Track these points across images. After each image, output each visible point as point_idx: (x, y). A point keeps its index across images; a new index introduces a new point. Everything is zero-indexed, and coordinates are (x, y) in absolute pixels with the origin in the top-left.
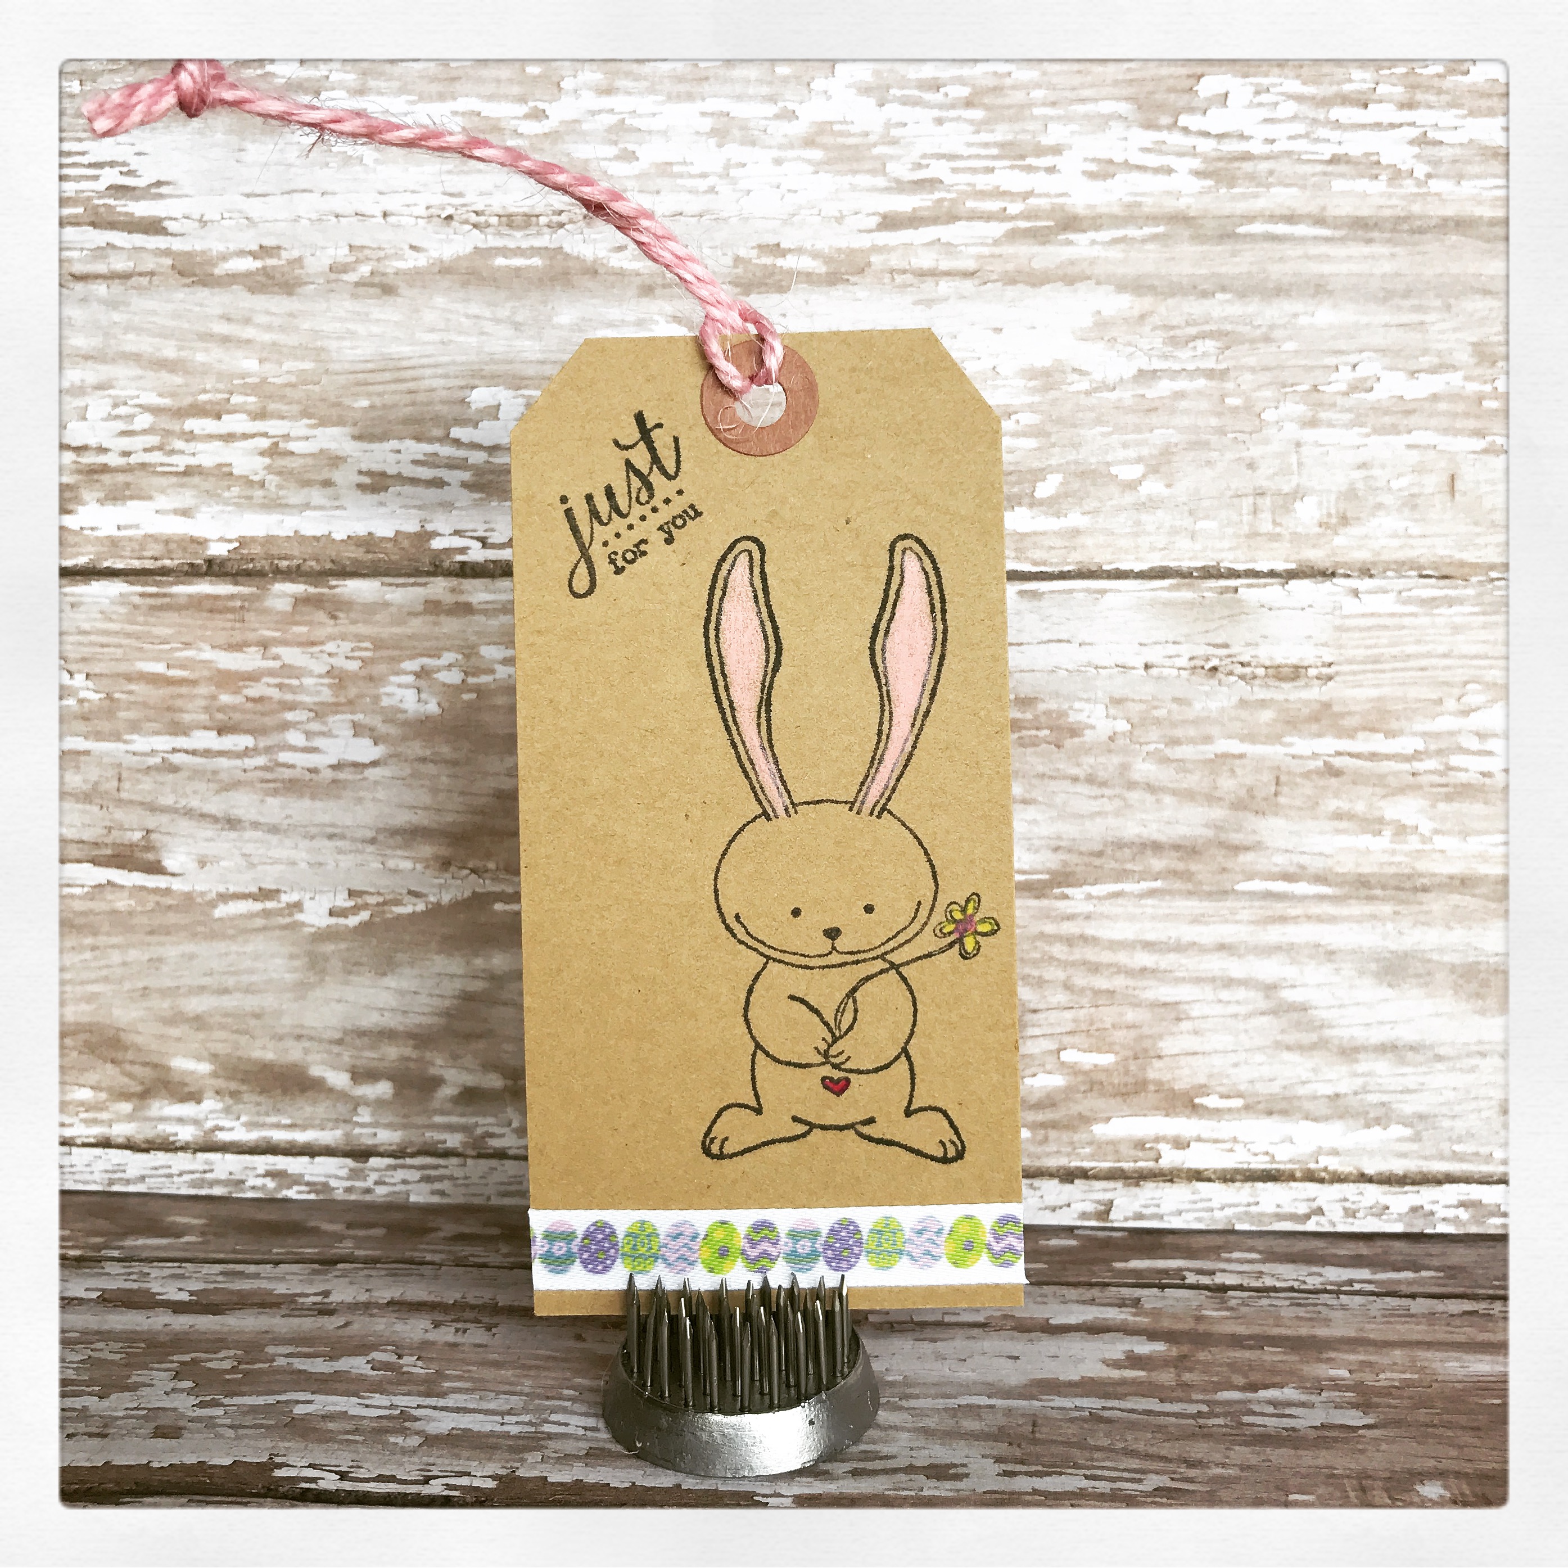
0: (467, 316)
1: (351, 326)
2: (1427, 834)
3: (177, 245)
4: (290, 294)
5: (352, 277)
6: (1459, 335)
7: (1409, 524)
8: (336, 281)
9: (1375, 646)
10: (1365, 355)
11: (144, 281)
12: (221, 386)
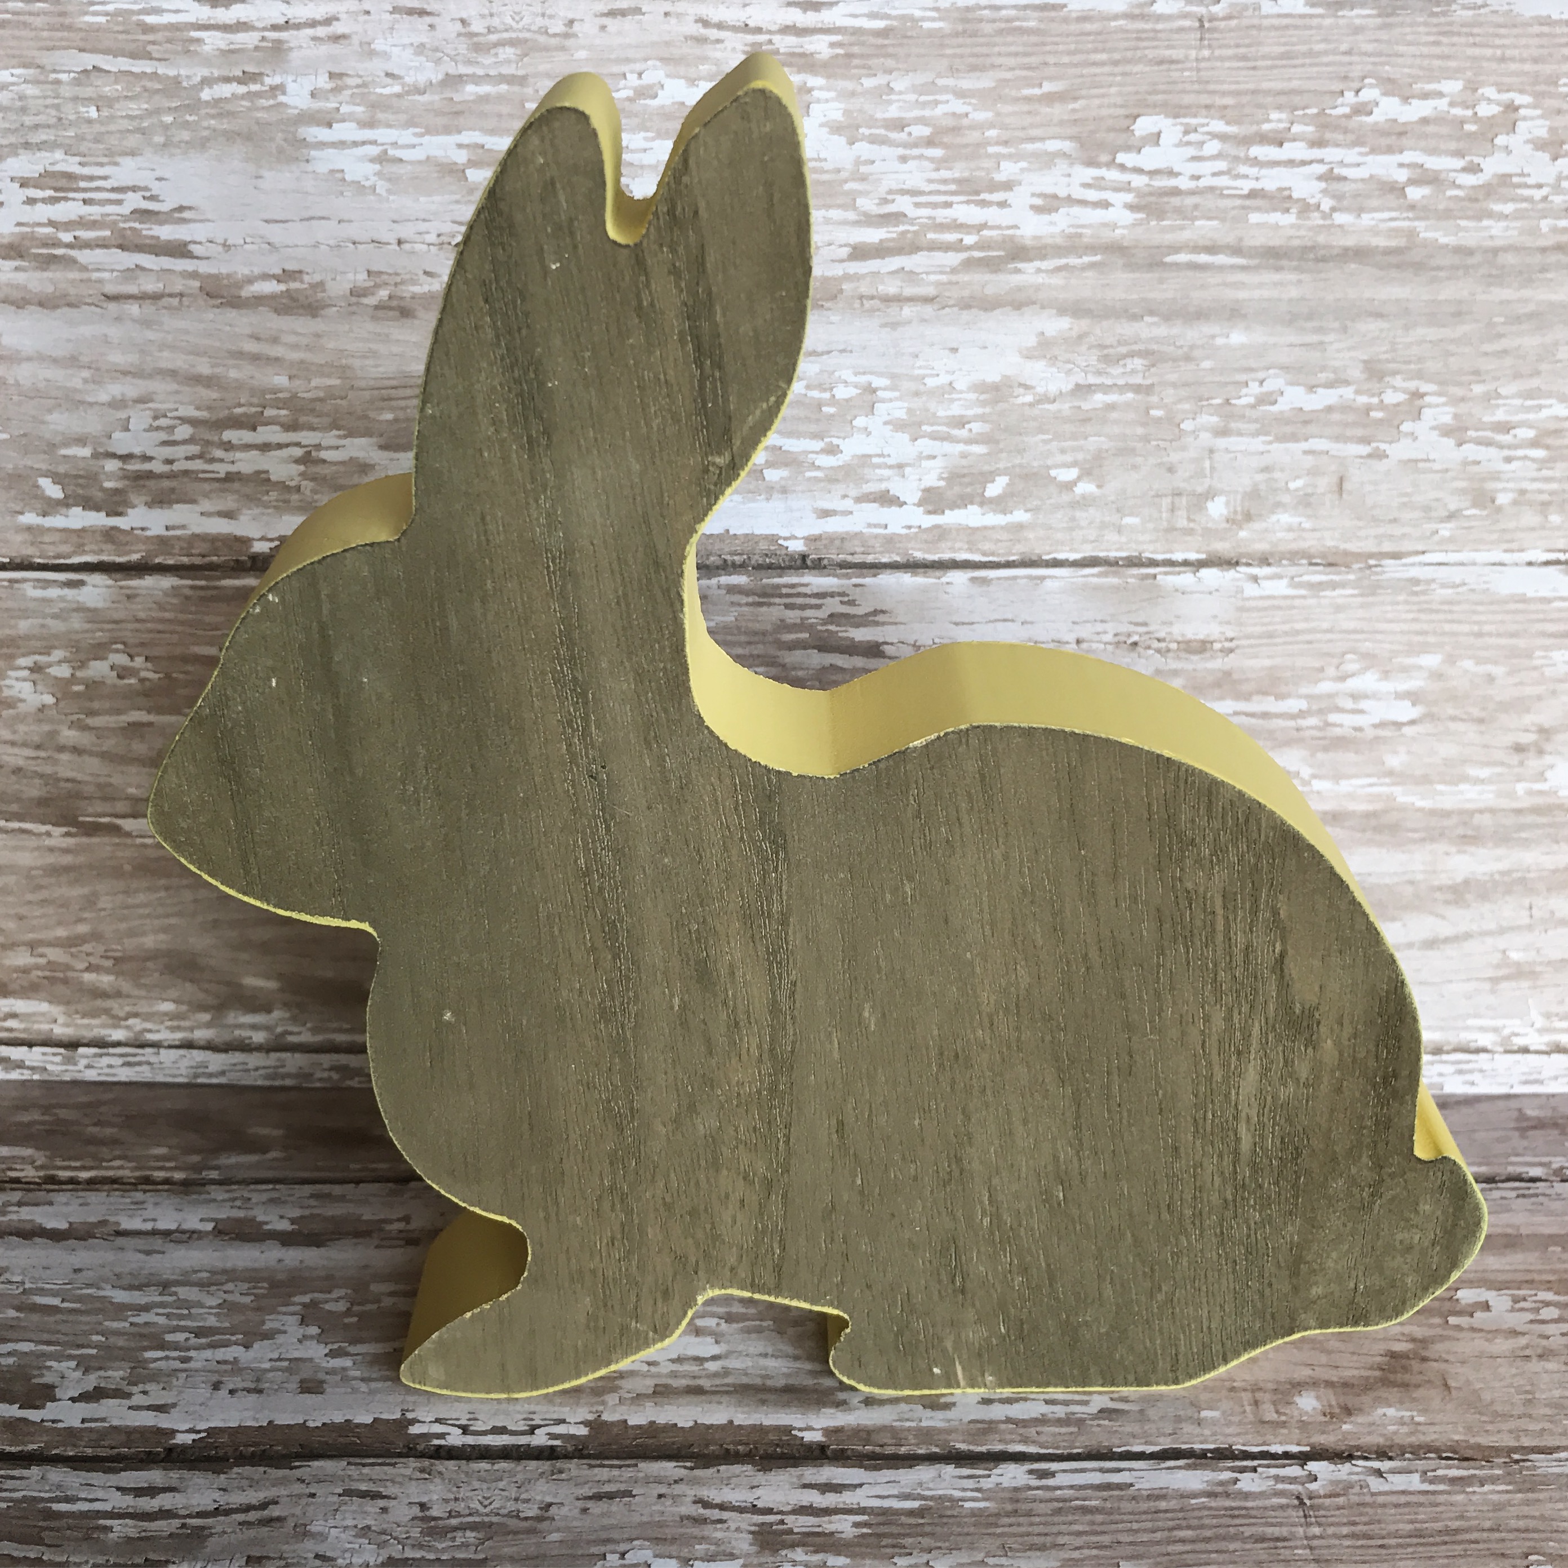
1: (373, 346)
3: (204, 268)
4: (314, 316)
5: (371, 301)
8: (357, 304)
11: (175, 301)
12: (255, 400)
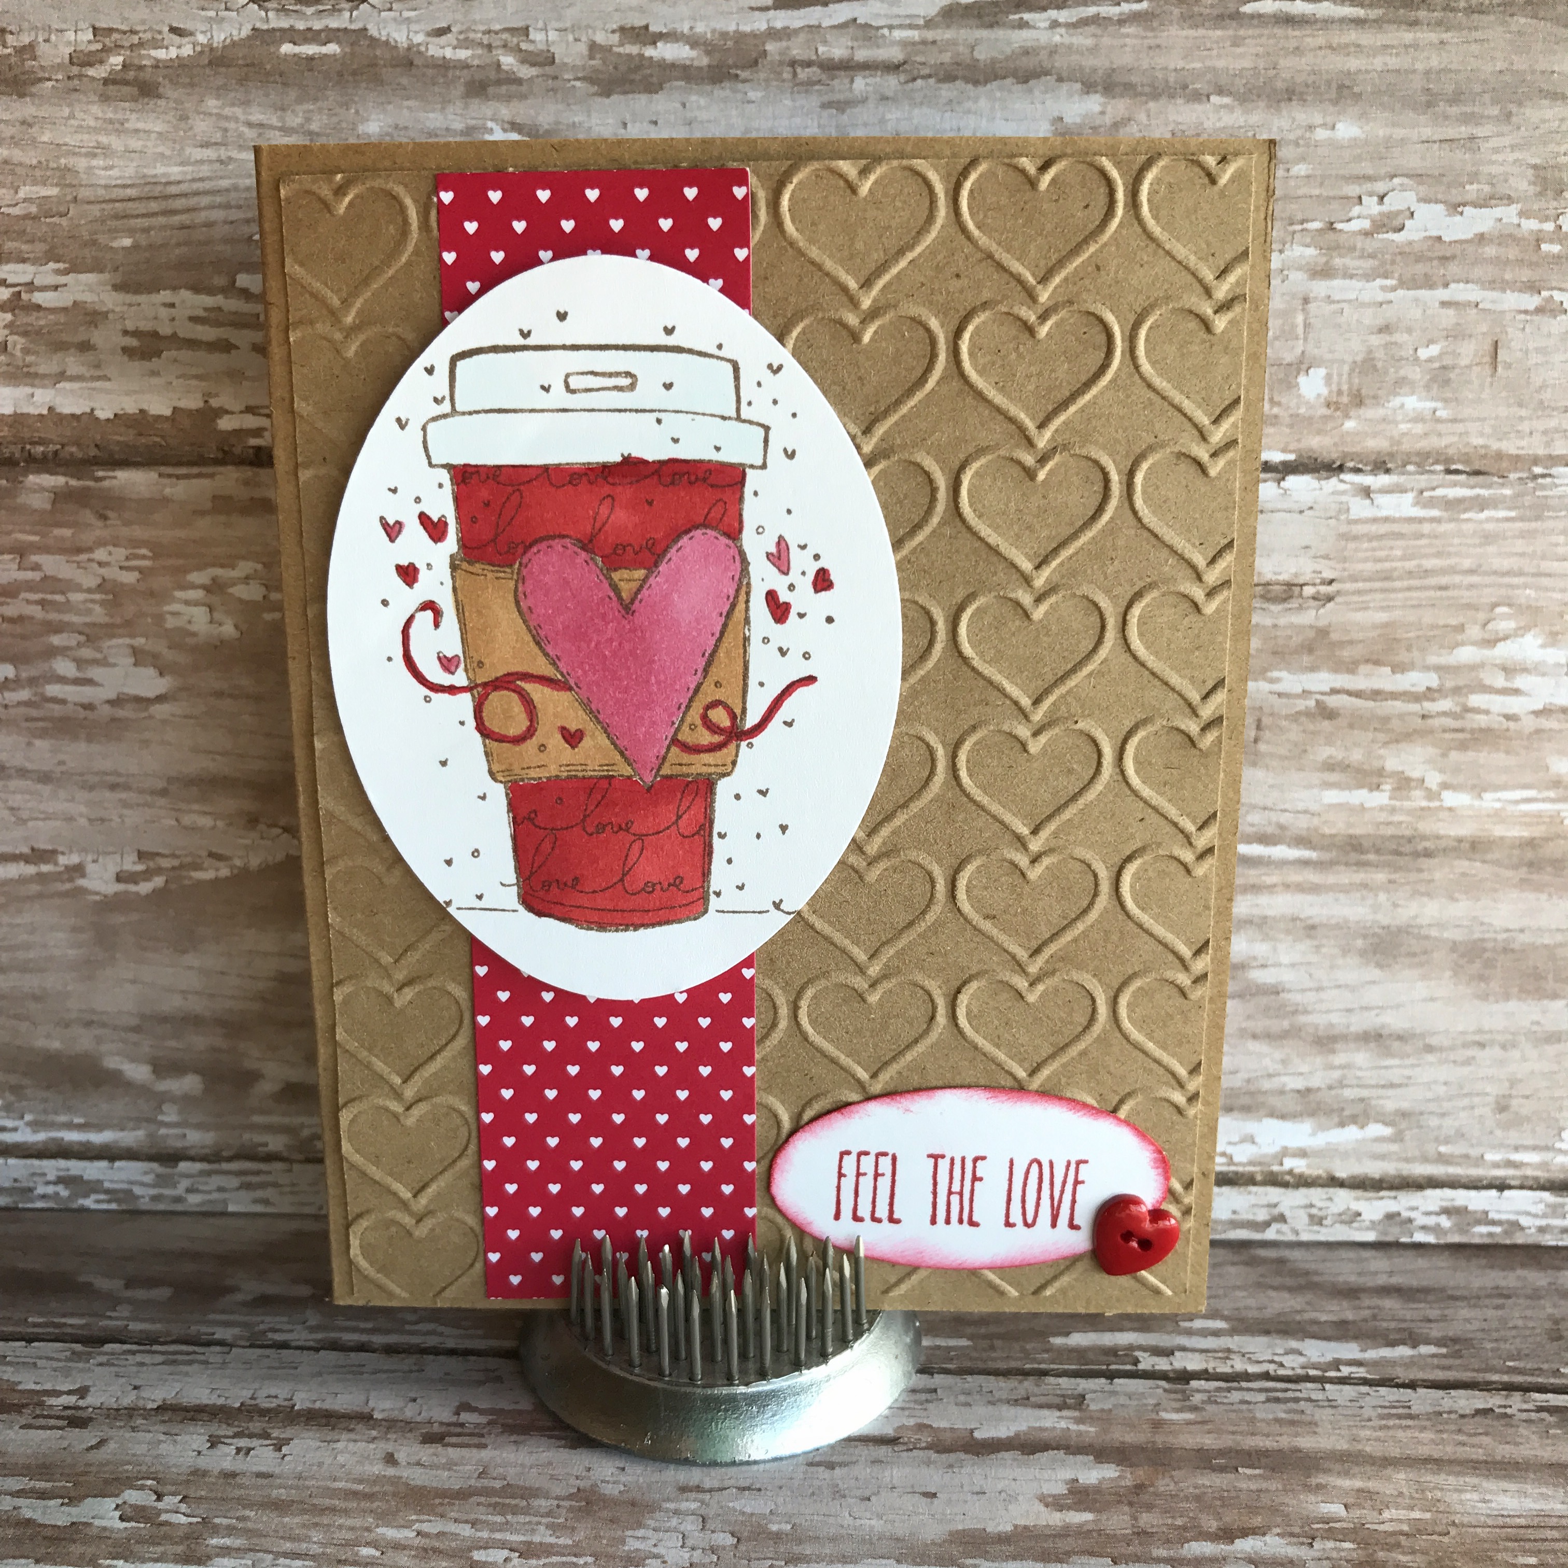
0: (250, 125)
1: (104, 139)
2: (1434, 787)
5: (98, 72)
6: (1517, 155)
7: (1439, 405)
8: (80, 76)
9: (1386, 559)
10: (1396, 181)
